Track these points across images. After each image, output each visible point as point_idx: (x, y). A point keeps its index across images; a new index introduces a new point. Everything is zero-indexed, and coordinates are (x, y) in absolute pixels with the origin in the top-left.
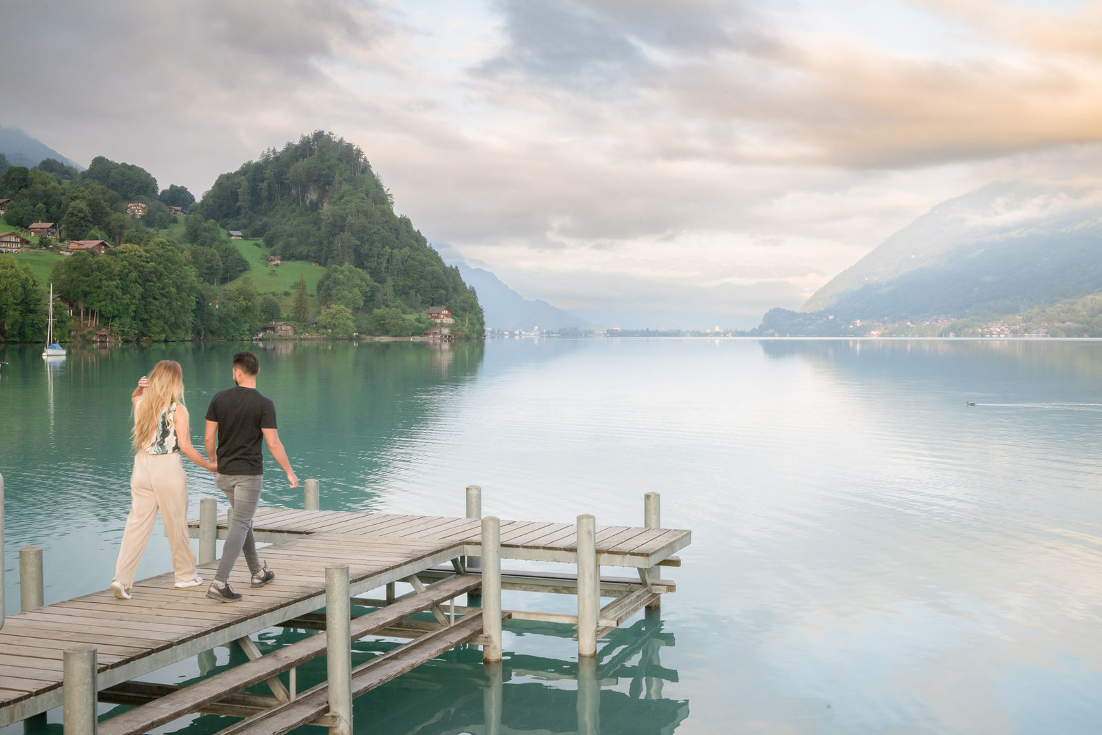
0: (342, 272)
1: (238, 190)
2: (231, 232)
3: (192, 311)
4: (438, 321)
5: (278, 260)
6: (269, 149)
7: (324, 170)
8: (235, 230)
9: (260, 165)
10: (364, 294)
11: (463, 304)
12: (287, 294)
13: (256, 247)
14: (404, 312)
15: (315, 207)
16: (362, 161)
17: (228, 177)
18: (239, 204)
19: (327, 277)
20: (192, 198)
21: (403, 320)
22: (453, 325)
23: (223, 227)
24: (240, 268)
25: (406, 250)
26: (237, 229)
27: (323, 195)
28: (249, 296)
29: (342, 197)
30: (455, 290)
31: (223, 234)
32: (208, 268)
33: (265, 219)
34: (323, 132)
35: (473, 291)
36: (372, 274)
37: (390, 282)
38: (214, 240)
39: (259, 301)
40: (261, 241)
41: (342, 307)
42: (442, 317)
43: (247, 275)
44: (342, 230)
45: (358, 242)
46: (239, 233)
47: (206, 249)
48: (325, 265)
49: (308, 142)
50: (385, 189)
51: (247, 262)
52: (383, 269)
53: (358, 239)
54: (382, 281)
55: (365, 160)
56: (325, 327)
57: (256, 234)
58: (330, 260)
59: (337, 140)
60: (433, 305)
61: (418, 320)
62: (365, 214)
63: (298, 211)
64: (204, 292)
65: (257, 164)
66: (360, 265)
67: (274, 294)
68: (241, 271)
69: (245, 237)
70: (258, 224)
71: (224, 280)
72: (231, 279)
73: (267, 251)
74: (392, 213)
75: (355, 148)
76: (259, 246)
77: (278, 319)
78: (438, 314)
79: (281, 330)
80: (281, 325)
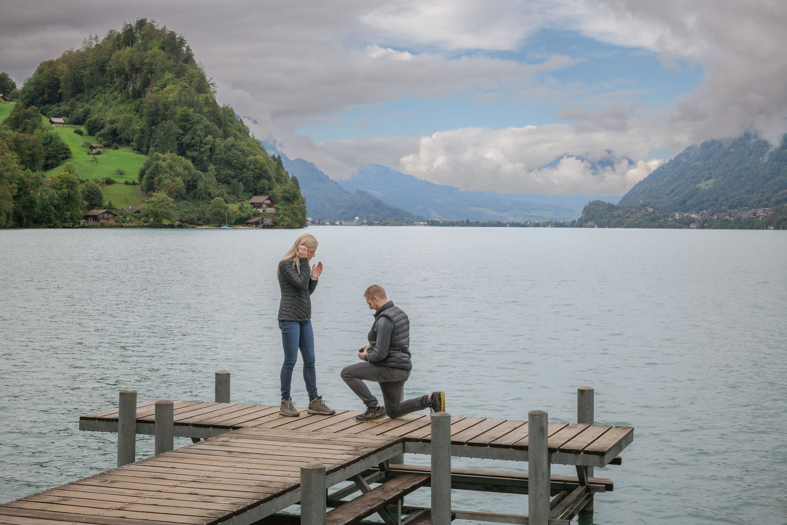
0: (164, 160)
1: (60, 77)
2: (54, 120)
3: (14, 197)
4: (260, 210)
5: (100, 147)
6: (91, 37)
7: (146, 58)
8: (55, 117)
9: (82, 54)
10: (187, 183)
11: (285, 194)
12: (109, 182)
14: (226, 202)
15: (138, 95)
16: (185, 49)
17: (51, 64)
18: (60, 91)
21: (226, 208)
22: (276, 215)
23: (45, 114)
24: (61, 156)
25: (230, 140)
26: (59, 116)
28: (71, 184)
29: (165, 86)
30: (278, 179)
31: (45, 121)
32: (30, 155)
33: (87, 106)
34: (146, 19)
35: (295, 181)
36: (194, 160)
37: (212, 171)
38: (35, 126)
39: (80, 188)
40: (82, 129)
41: (164, 195)
42: (264, 206)
44: (165, 118)
46: (61, 120)
47: (27, 136)
48: (146, 154)
49: (131, 30)
50: (208, 78)
51: (68, 149)
52: (205, 158)
53: (181, 127)
54: (205, 170)
55: (188, 49)
56: (147, 216)
57: (78, 122)
59: (159, 28)
60: (255, 194)
61: (241, 210)
62: (189, 103)
63: (120, 98)
65: (79, 53)
67: (97, 181)
68: (63, 159)
69: (66, 124)
70: (80, 111)
71: (47, 167)
72: (52, 166)
73: (90, 139)
74: (214, 102)
75: (177, 36)
76: (80, 133)
77: (99, 206)
78: (261, 204)
79: (103, 218)
80: (103, 213)
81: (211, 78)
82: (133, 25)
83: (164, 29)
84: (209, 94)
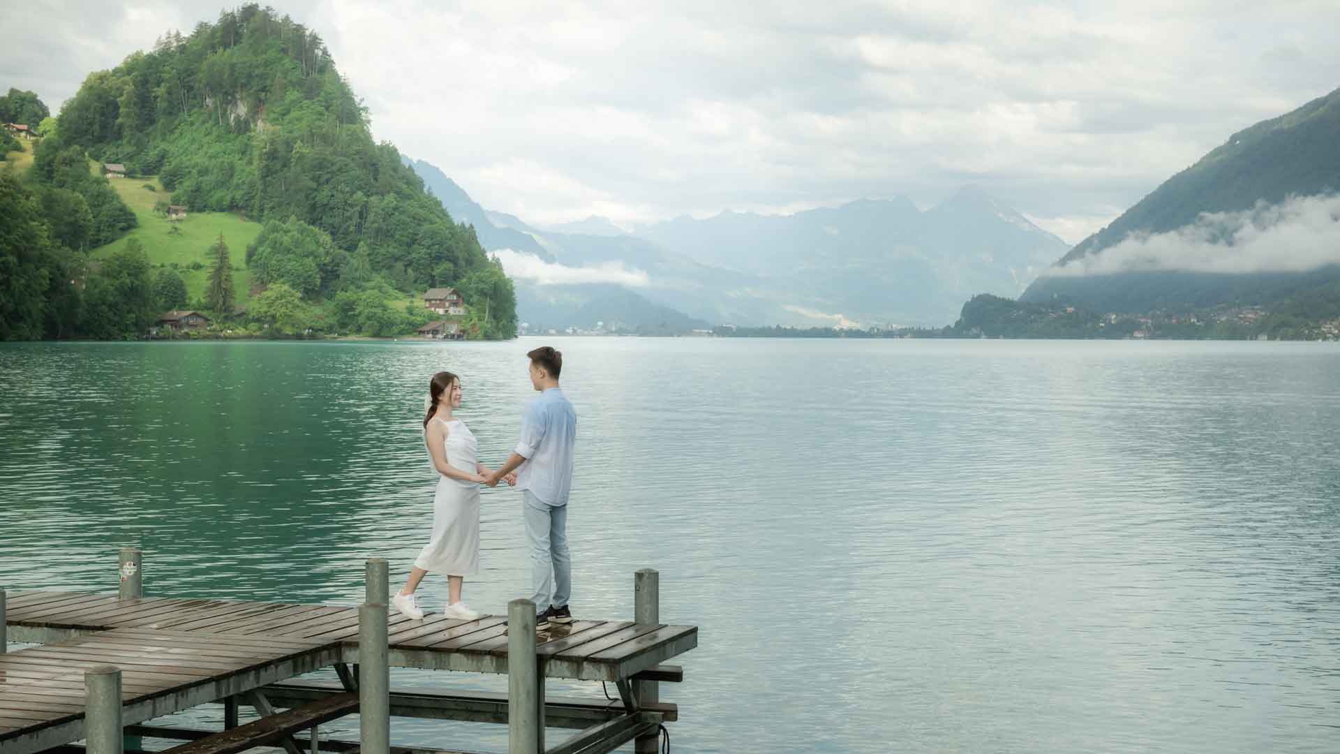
0: (286, 232)
1: (118, 99)
2: (109, 166)
3: (43, 292)
4: (441, 312)
5: (184, 211)
7: (257, 67)
8: (114, 163)
9: (155, 58)
10: (322, 268)
11: (481, 286)
12: (197, 267)
13: (147, 191)
14: (388, 297)
15: (243, 127)
16: (320, 53)
17: (103, 77)
18: (119, 120)
19: (263, 239)
20: (46, 111)
21: (386, 308)
23: (97, 159)
24: (122, 225)
25: (390, 199)
27: (256, 108)
28: (135, 270)
29: (287, 112)
30: (469, 262)
32: (70, 224)
35: (496, 264)
36: (333, 231)
37: (363, 248)
39: (152, 277)
40: (155, 181)
41: (286, 287)
42: (447, 304)
44: (287, 164)
45: (312, 185)
47: (66, 193)
48: (259, 220)
49: (233, 22)
50: (357, 100)
52: (352, 227)
53: (313, 179)
54: (351, 247)
55: (325, 52)
56: (258, 320)
57: (148, 171)
58: (266, 212)
59: (280, 17)
60: (433, 286)
62: (325, 139)
63: (215, 133)
64: (62, 263)
65: (150, 56)
66: (316, 221)
67: (175, 266)
68: (123, 229)
69: (129, 174)
70: (152, 155)
71: (96, 244)
72: (105, 242)
73: (167, 197)
75: (308, 33)
77: (182, 305)
78: (441, 300)
79: (188, 324)
80: (188, 316)
81: (363, 100)
82: (236, 14)
83: (286, 21)
84: (358, 126)
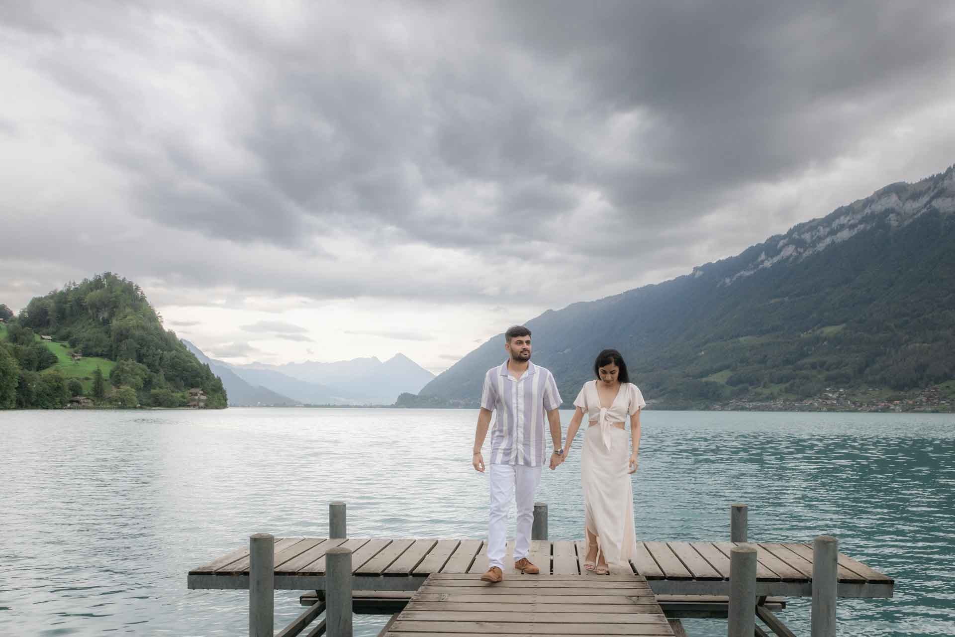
0: (128, 365)
1: (47, 309)
2: (43, 337)
3: (16, 388)
4: (197, 397)
5: (80, 356)
6: (70, 282)
7: (112, 298)
8: (45, 335)
9: (64, 293)
10: (144, 380)
11: (213, 387)
12: (87, 379)
13: (62, 347)
14: (173, 392)
15: (106, 322)
16: (140, 293)
17: (40, 299)
18: (48, 318)
19: (118, 368)
20: (11, 314)
21: (172, 396)
22: (207, 400)
23: (37, 333)
24: (51, 361)
25: (174, 352)
26: (48, 335)
27: (112, 314)
28: (59, 379)
29: (125, 317)
30: (207, 378)
31: (37, 338)
32: (27, 360)
33: (68, 329)
34: (111, 273)
35: (219, 379)
36: (149, 366)
37: (162, 372)
38: (30, 341)
39: (66, 383)
40: (66, 343)
41: (129, 387)
42: (199, 395)
43: (57, 365)
44: (127, 338)
45: (139, 346)
46: (50, 337)
47: (24, 347)
48: (115, 360)
49: (100, 279)
50: (157, 313)
51: (56, 357)
52: (157, 364)
53: (139, 344)
54: (157, 371)
55: (142, 293)
56: (116, 401)
57: (63, 338)
58: (118, 357)
59: (121, 279)
60: (193, 387)
61: (183, 397)
62: (143, 328)
63: (94, 324)
64: (23, 376)
65: (61, 292)
66: (140, 360)
67: (78, 379)
68: (52, 363)
69: (53, 340)
70: (64, 331)
71: (39, 368)
72: (44, 368)
73: (72, 350)
74: (162, 328)
75: (134, 285)
76: (65, 346)
77: (81, 395)
78: (196, 393)
79: (84, 402)
80: (84, 399)
81: (159, 313)
82: (101, 276)
83: (124, 279)
84: (157, 323)
